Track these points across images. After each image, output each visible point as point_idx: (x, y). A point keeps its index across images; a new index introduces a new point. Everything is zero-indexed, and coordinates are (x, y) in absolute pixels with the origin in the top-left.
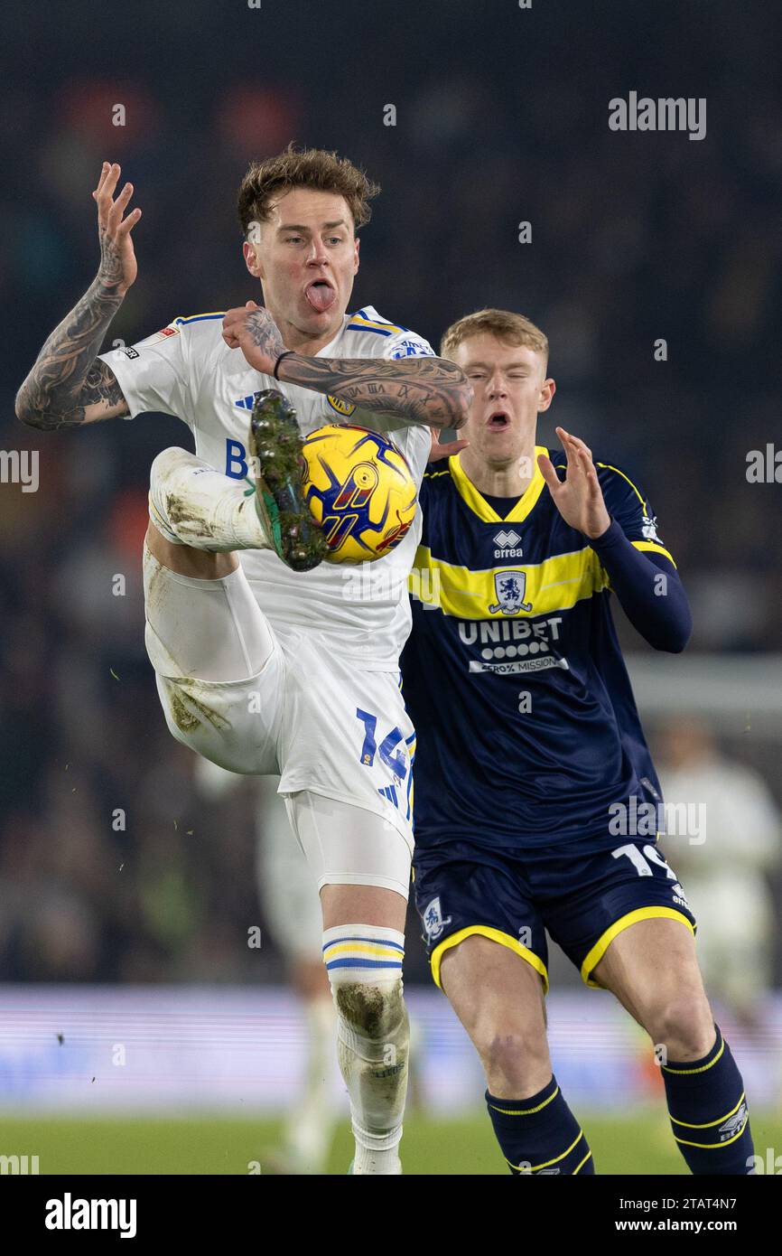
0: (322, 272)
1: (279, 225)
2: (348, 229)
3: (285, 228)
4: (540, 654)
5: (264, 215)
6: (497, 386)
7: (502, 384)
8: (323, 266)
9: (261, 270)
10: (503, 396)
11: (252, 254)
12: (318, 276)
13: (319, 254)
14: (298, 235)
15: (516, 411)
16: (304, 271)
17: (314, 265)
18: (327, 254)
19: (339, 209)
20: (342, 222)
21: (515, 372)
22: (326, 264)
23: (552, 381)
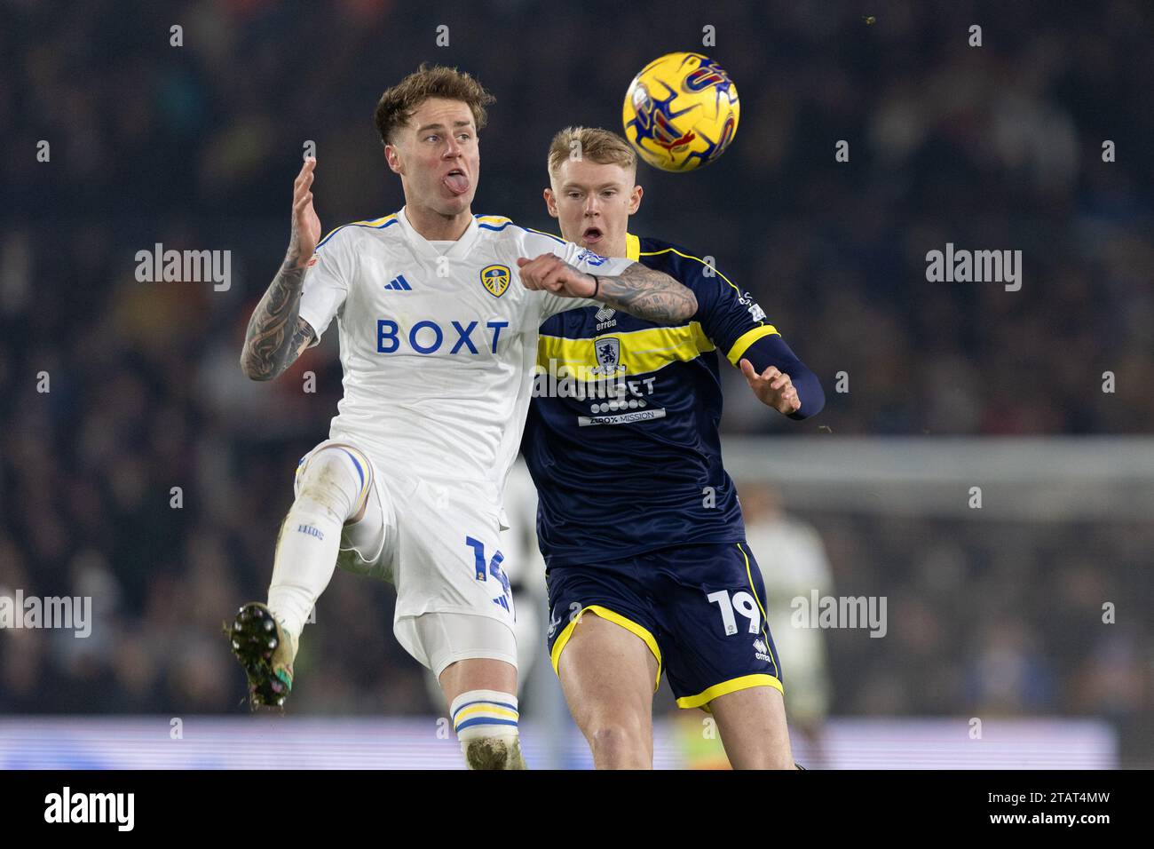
0: (456, 163)
1: (419, 127)
2: (472, 128)
3: (424, 129)
4: (639, 409)
5: (403, 121)
6: (590, 207)
7: (595, 202)
8: (458, 158)
9: (402, 169)
10: (596, 214)
11: (393, 155)
12: (453, 166)
13: (454, 149)
14: (436, 134)
15: (608, 226)
16: (441, 163)
17: (451, 158)
18: (460, 150)
19: (464, 112)
20: (468, 123)
21: (607, 191)
22: (460, 156)
23: (640, 187)
